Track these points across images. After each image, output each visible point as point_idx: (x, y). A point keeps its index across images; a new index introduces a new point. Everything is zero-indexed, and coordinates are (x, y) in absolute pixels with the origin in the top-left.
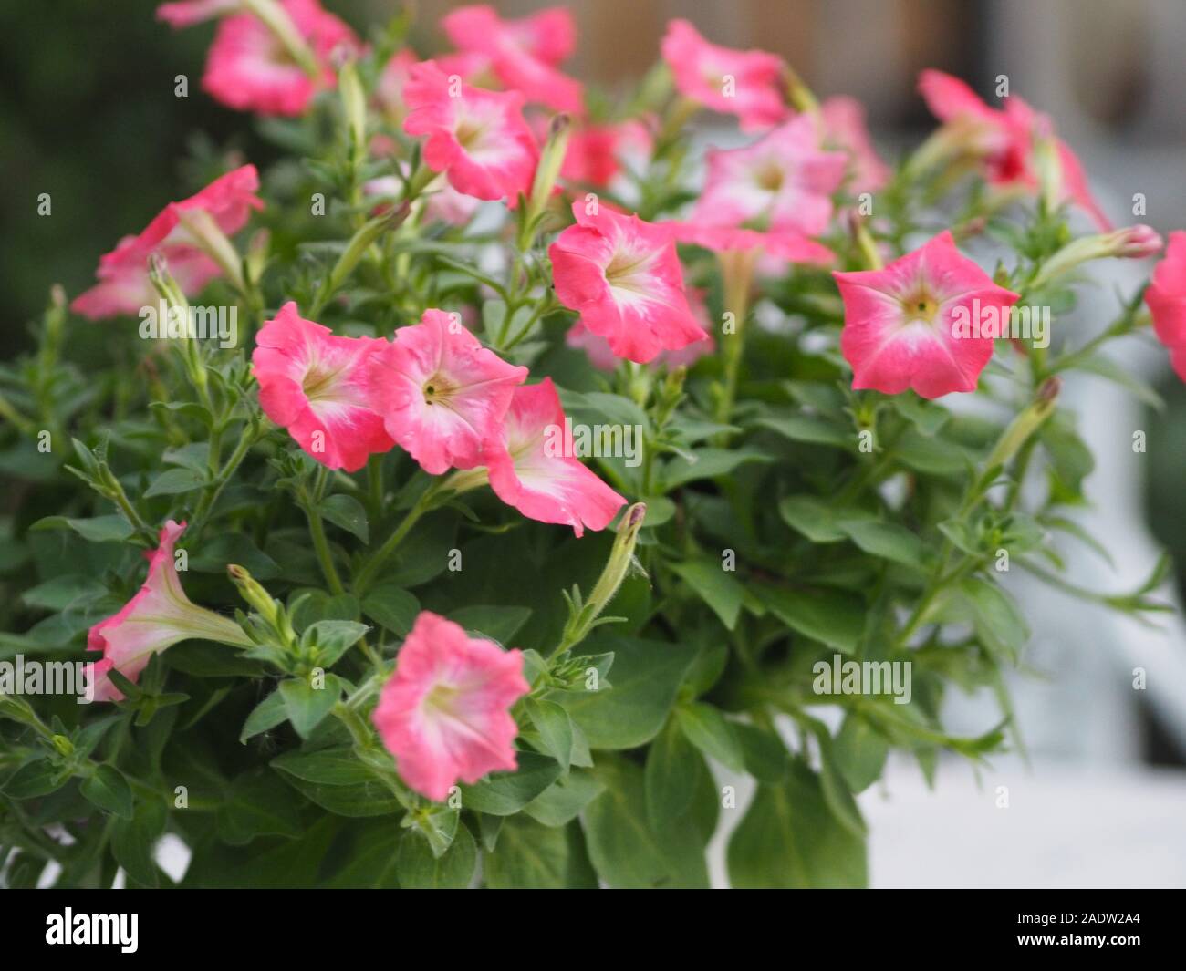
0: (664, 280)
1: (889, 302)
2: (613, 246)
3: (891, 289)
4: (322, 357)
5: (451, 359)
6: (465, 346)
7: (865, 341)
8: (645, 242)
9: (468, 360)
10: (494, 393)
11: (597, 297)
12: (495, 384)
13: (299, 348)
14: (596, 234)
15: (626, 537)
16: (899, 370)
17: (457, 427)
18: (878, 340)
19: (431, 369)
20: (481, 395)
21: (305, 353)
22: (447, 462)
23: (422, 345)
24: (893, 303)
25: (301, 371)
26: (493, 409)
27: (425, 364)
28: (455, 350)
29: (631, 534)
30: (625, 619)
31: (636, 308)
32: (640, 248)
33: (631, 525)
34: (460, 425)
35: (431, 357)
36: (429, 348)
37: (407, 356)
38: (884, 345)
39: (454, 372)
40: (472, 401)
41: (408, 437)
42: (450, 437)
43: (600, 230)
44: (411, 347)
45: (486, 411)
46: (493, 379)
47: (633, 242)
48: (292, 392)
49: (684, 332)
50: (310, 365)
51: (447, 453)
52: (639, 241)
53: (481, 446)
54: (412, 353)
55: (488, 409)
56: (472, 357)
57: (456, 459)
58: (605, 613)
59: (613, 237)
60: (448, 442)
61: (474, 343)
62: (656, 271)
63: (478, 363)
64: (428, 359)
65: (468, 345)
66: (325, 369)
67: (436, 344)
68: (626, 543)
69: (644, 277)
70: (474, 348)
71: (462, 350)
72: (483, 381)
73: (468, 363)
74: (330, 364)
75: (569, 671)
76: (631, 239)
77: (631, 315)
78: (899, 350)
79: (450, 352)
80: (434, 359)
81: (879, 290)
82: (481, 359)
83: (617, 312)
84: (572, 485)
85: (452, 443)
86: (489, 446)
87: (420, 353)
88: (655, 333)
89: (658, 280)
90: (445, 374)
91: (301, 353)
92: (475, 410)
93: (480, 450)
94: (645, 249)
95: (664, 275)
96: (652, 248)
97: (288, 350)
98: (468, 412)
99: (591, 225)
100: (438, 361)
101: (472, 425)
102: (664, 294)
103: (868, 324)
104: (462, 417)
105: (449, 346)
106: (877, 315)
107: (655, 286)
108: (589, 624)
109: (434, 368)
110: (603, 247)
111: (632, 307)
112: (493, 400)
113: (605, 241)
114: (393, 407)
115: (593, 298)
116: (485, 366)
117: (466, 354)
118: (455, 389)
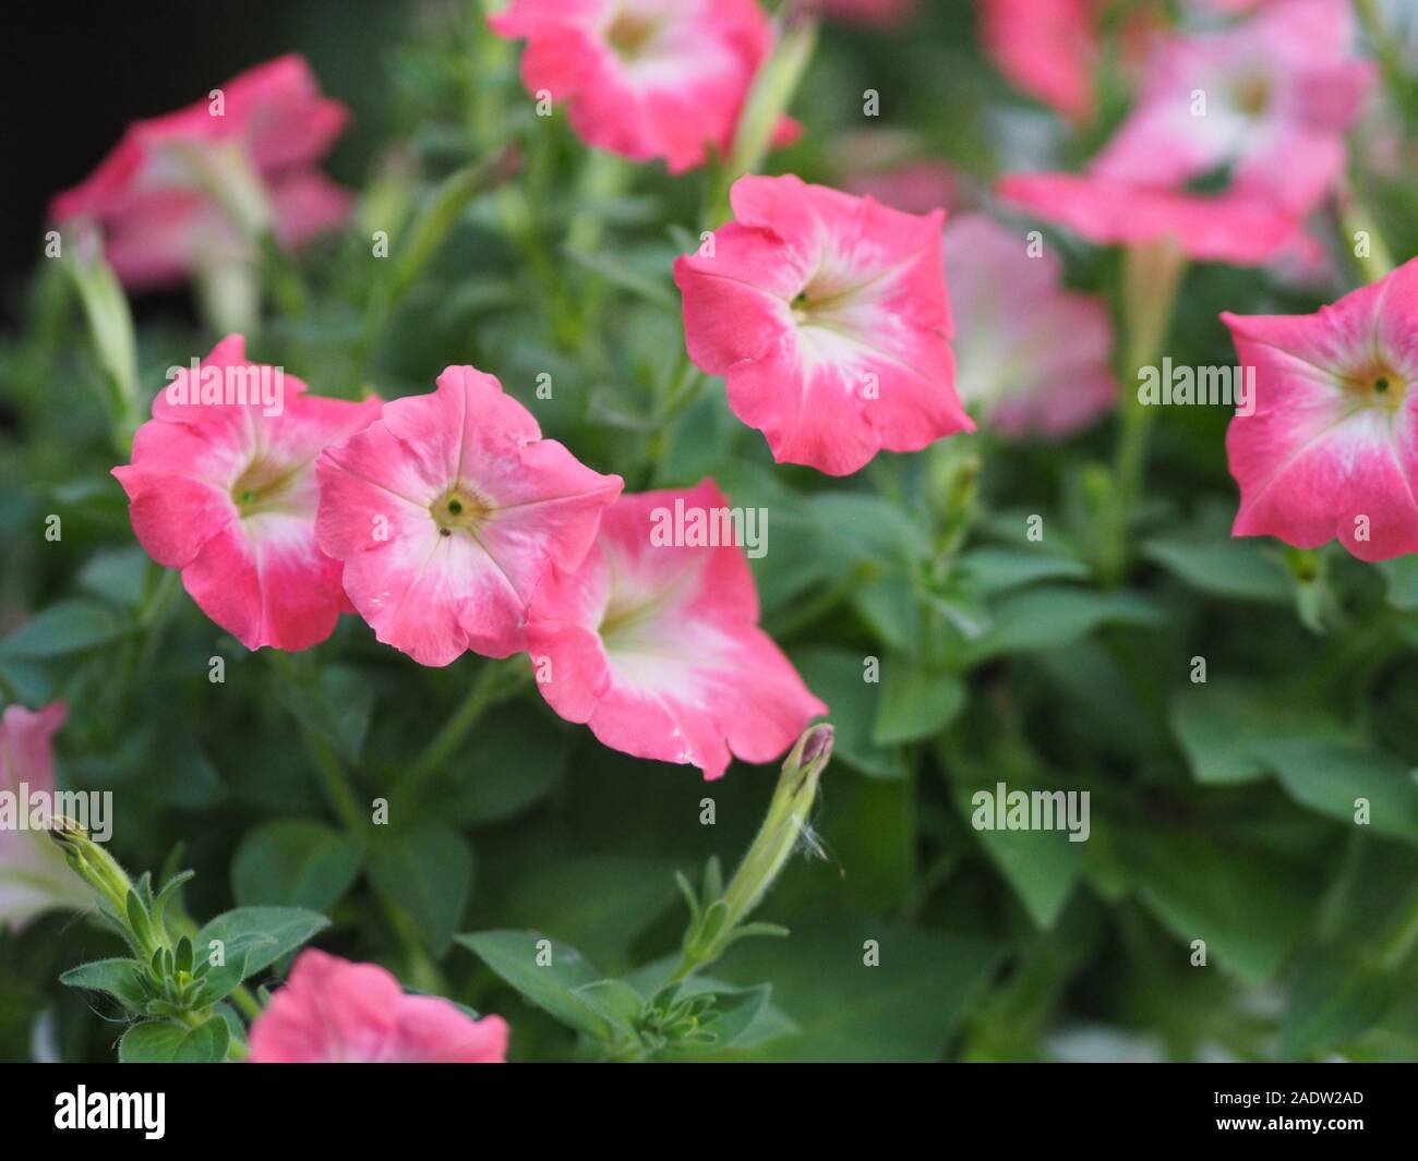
0: (908, 321)
1: (1313, 377)
2: (806, 259)
3: (1318, 354)
4: (276, 438)
5: (480, 460)
6: (507, 437)
7: (1259, 448)
8: (878, 251)
9: (511, 462)
10: (556, 523)
11: (761, 355)
12: (561, 508)
13: (228, 423)
14: (771, 238)
15: (794, 785)
16: (1318, 505)
17: (485, 583)
18: (1284, 448)
19: (443, 476)
20: (531, 524)
21: (242, 434)
22: (457, 645)
23: (427, 432)
24: (1322, 380)
25: (227, 465)
26: (557, 551)
27: (429, 466)
28: (487, 443)
29: (804, 781)
30: (785, 932)
31: (842, 373)
32: (865, 262)
33: (804, 763)
34: (489, 577)
35: (442, 454)
36: (438, 439)
37: (397, 452)
38: (1295, 457)
39: (487, 483)
40: (515, 535)
41: (377, 602)
42: (466, 600)
43: (780, 229)
44: (405, 435)
45: (540, 554)
46: (554, 498)
47: (852, 249)
48: (194, 506)
49: (930, 417)
50: (252, 452)
51: (458, 629)
52: (864, 249)
53: (521, 619)
54: (405, 448)
55: (544, 551)
56: (518, 457)
57: (474, 639)
58: (755, 915)
59: (806, 242)
60: (461, 609)
61: (527, 432)
62: (894, 303)
63: (528, 468)
64: (435, 457)
65: (514, 436)
66: (282, 457)
67: (450, 432)
68: (794, 795)
69: (867, 312)
70: (523, 441)
71: (501, 443)
72: (540, 500)
73: (509, 468)
74: (293, 449)
75: (676, 1019)
76: (847, 245)
77: (826, 385)
78: (1322, 468)
79: (477, 446)
80: (446, 458)
81: (1300, 356)
82: (534, 462)
83: (797, 382)
84: (720, 676)
85: (471, 608)
86: (534, 620)
87: (420, 448)
88: (867, 421)
89: (895, 320)
90: (471, 484)
91: (231, 430)
92: (521, 552)
93: (520, 625)
94: (876, 264)
95: (909, 310)
96: (889, 261)
97: (204, 427)
98: (508, 553)
99: (761, 222)
100: (455, 462)
101: (510, 580)
102: (899, 346)
103: (1271, 416)
104: (496, 562)
105: (476, 436)
106: (1289, 402)
107: (887, 330)
108: (725, 932)
109: (449, 474)
110: (784, 261)
111: (833, 371)
112: (557, 535)
113: (790, 251)
114: (361, 544)
115: (750, 355)
116: (540, 475)
117: (507, 451)
118: (490, 510)
